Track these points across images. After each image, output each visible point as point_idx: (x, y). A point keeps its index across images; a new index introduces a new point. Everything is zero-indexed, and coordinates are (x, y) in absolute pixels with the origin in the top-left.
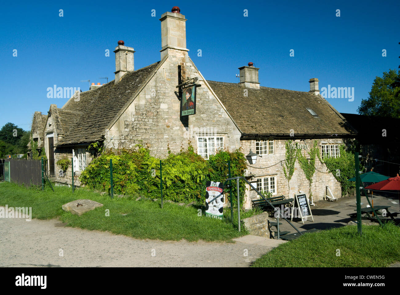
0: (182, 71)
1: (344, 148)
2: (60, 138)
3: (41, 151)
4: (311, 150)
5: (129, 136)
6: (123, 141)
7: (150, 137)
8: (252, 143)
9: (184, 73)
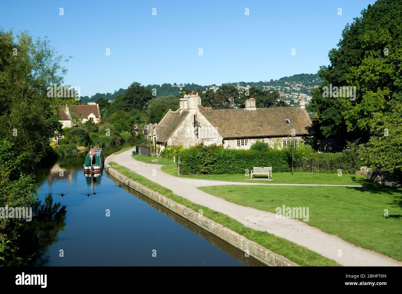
0: (196, 117)
1: (302, 142)
2: (158, 138)
3: (152, 142)
4: (275, 143)
5: (175, 141)
6: (173, 143)
7: (183, 141)
9: (197, 117)
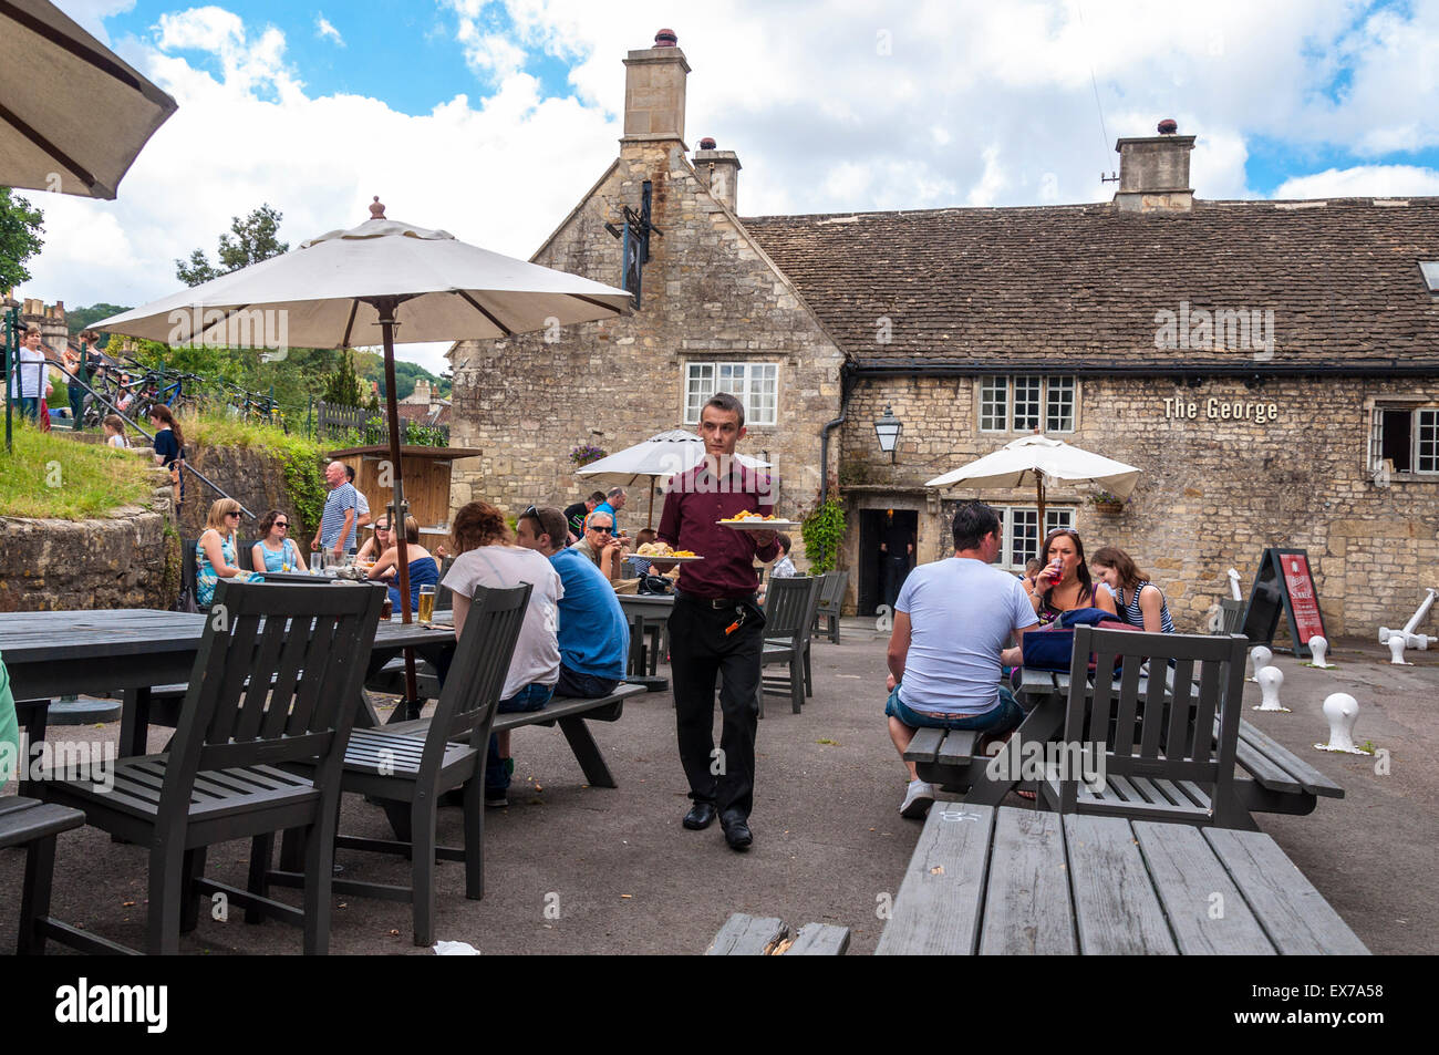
0: (653, 195)
5: (503, 361)
6: (489, 371)
8: (960, 391)
9: (663, 199)
